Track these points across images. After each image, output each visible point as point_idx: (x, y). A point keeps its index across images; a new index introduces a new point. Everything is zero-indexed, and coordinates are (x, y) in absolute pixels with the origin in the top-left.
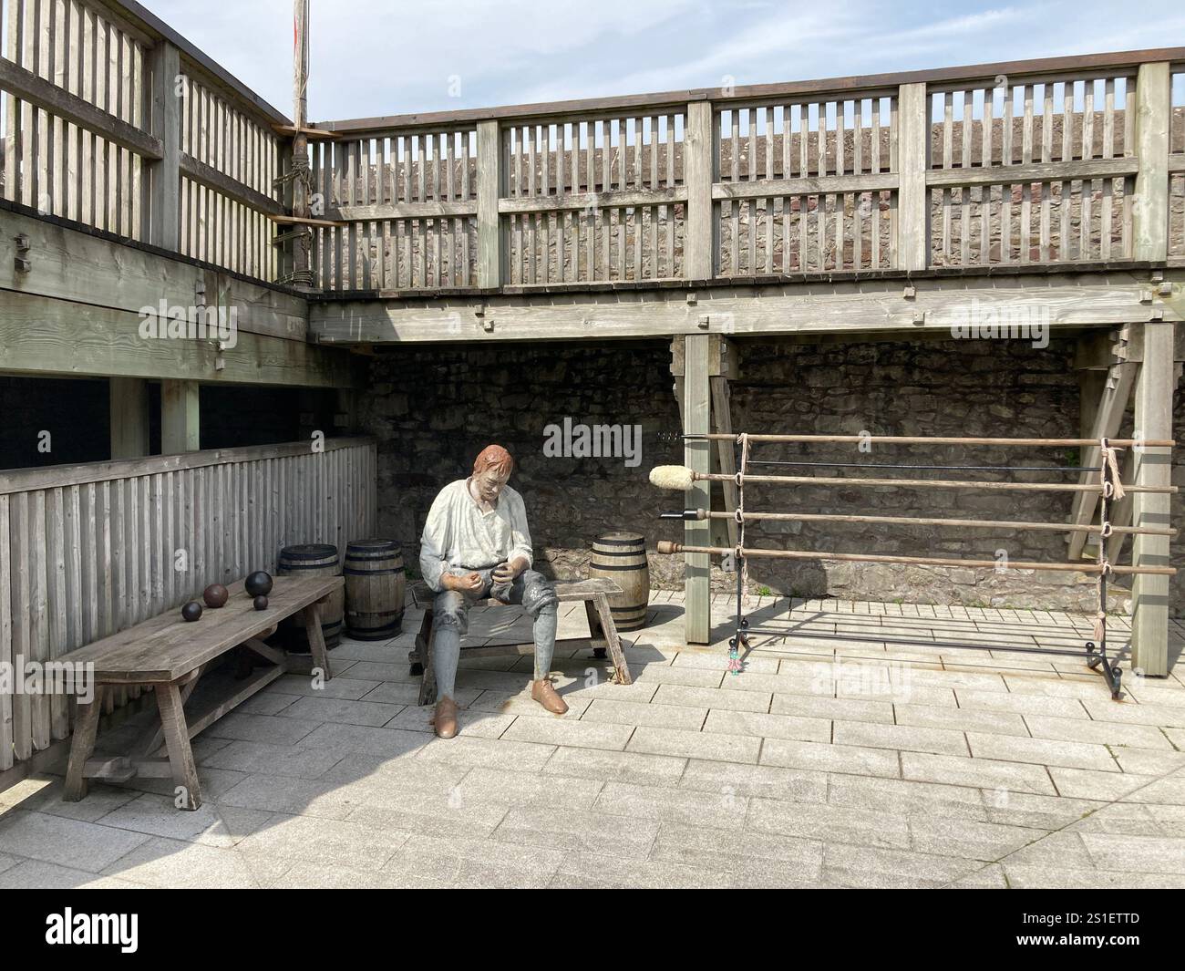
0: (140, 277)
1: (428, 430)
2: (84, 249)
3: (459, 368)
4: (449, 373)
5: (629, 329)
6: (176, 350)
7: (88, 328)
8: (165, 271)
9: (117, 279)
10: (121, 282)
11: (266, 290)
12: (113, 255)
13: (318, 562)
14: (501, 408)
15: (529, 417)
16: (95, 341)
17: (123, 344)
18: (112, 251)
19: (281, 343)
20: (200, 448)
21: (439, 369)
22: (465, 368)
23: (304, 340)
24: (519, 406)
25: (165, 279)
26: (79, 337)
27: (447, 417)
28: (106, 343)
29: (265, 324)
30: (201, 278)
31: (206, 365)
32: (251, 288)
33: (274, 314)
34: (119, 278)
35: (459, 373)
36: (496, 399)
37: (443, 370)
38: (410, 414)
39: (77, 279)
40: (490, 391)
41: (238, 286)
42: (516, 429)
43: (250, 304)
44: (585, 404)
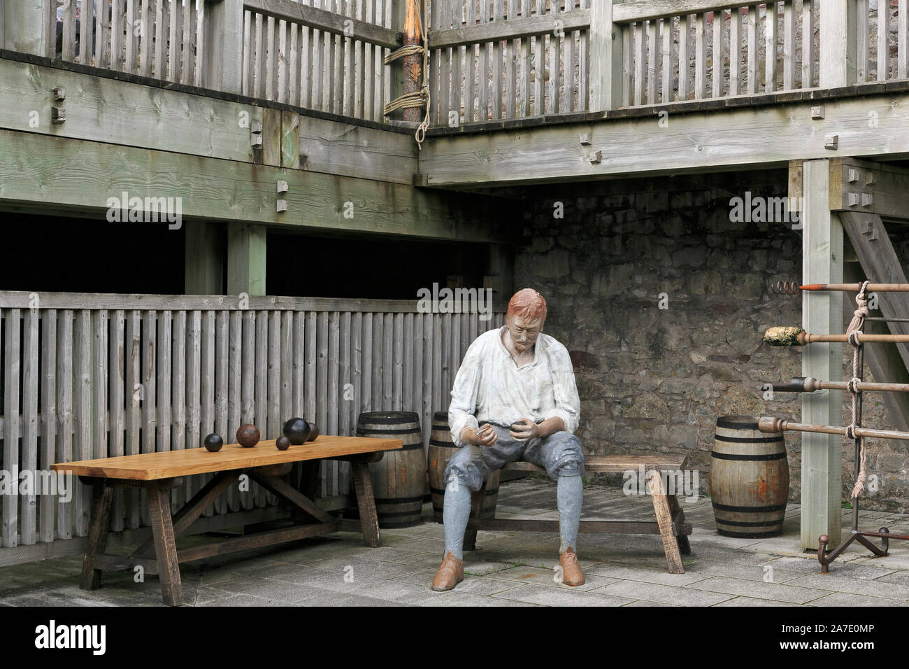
0: (182, 119)
1: (589, 295)
2: (121, 95)
3: (625, 216)
4: (615, 222)
5: (745, 155)
6: (224, 191)
7: (123, 167)
8: (212, 112)
9: (155, 122)
10: (161, 125)
11: (351, 127)
12: (152, 99)
13: (393, 427)
14: (672, 267)
15: (705, 277)
16: (130, 180)
17: (162, 183)
18: (151, 95)
19: (372, 187)
20: (267, 294)
21: (603, 218)
22: (632, 215)
23: (410, 183)
24: (694, 264)
25: (212, 119)
26: (114, 176)
27: (611, 279)
28: (143, 181)
29: (349, 165)
30: (259, 117)
31: (263, 207)
32: (329, 125)
33: (363, 153)
34: (158, 121)
35: (625, 222)
36: (667, 255)
37: (607, 219)
38: (570, 275)
39: (112, 123)
40: (661, 245)
41: (310, 124)
42: (689, 293)
43: (328, 143)
44: (771, 259)
